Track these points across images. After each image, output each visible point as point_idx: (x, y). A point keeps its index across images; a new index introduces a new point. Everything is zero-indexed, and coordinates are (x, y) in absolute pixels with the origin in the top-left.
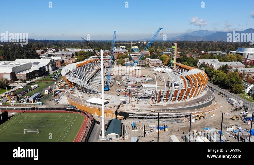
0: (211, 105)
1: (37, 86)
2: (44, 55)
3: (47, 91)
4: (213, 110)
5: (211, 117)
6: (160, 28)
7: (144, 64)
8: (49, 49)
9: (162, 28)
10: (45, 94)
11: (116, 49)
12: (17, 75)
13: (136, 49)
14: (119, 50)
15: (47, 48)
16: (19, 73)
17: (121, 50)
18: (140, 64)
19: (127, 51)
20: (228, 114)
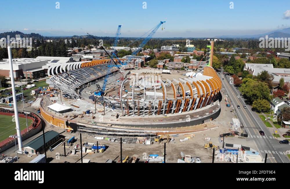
0: (199, 125)
1: (34, 86)
2: (81, 52)
3: (33, 92)
4: (196, 131)
5: (181, 140)
6: (161, 22)
7: (180, 67)
8: (95, 47)
9: (165, 22)
10: (31, 95)
11: (165, 48)
12: (25, 72)
13: (190, 48)
14: (169, 49)
15: (93, 46)
16: (27, 71)
17: (171, 49)
18: (176, 67)
19: (178, 50)
20: (209, 139)
